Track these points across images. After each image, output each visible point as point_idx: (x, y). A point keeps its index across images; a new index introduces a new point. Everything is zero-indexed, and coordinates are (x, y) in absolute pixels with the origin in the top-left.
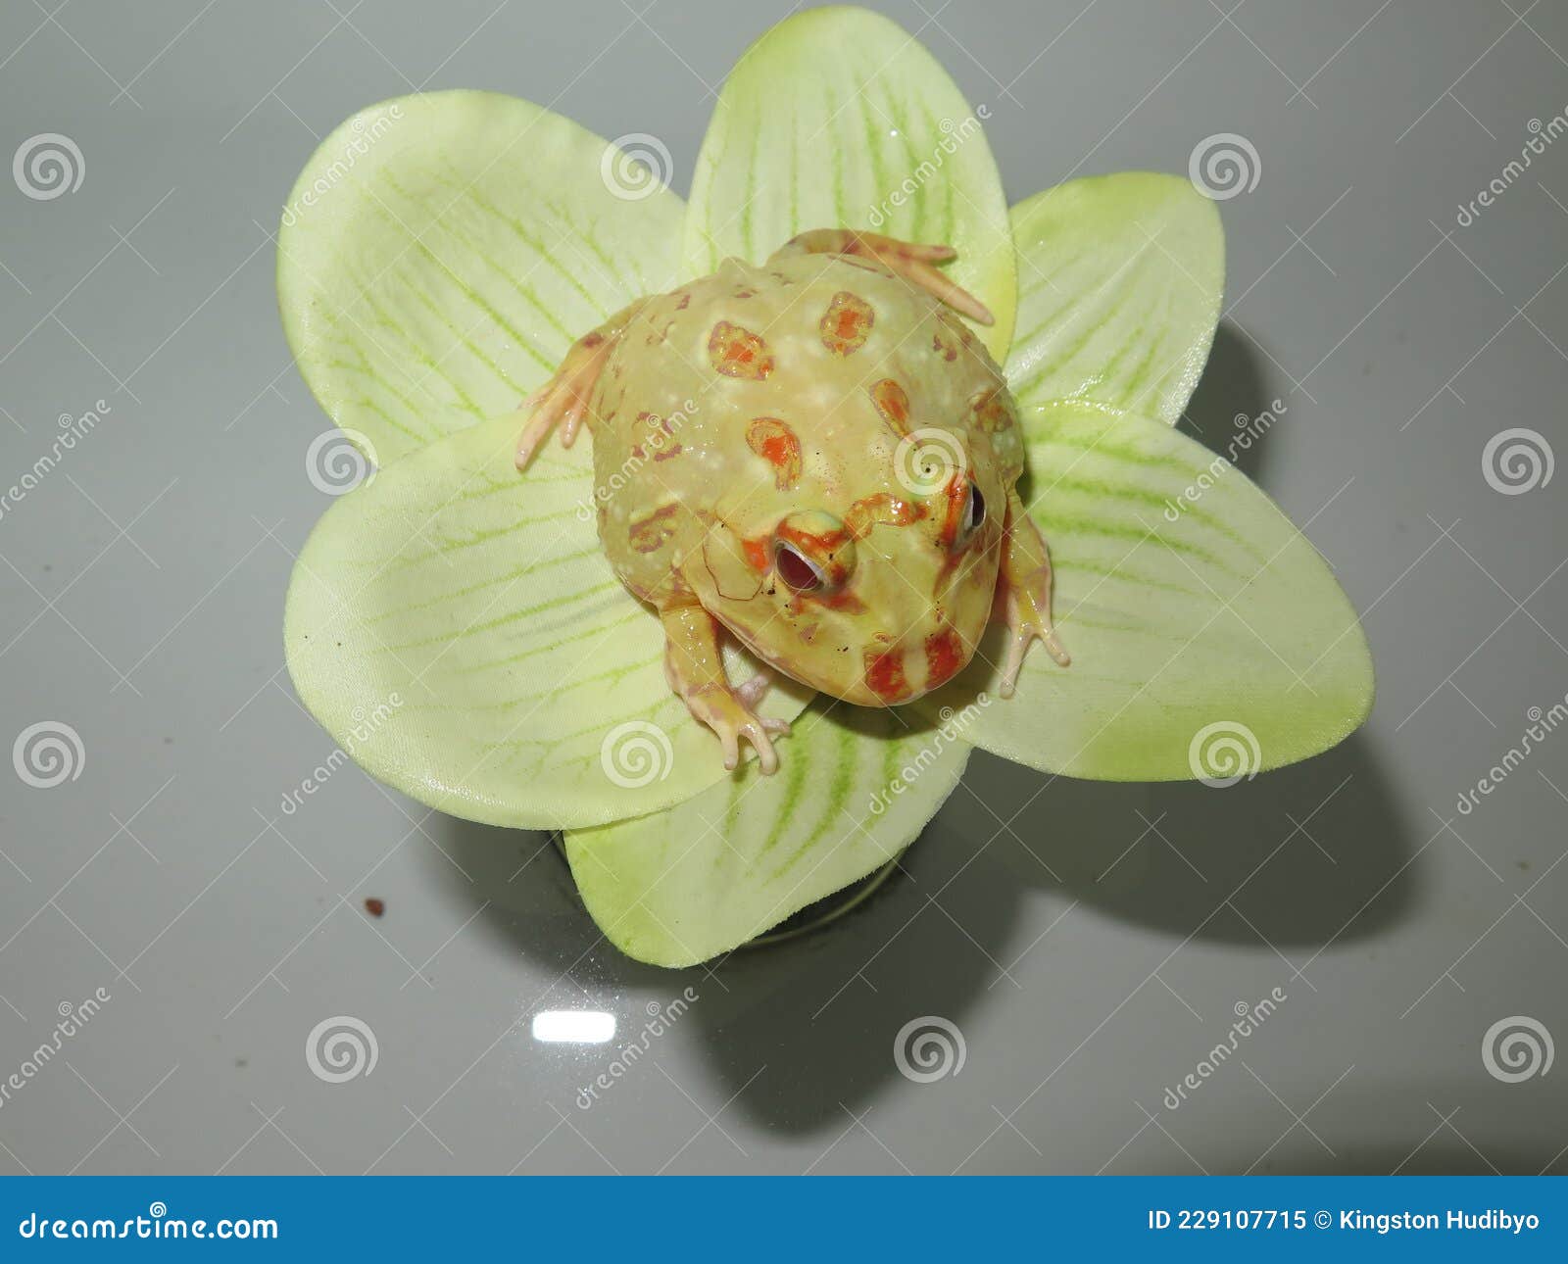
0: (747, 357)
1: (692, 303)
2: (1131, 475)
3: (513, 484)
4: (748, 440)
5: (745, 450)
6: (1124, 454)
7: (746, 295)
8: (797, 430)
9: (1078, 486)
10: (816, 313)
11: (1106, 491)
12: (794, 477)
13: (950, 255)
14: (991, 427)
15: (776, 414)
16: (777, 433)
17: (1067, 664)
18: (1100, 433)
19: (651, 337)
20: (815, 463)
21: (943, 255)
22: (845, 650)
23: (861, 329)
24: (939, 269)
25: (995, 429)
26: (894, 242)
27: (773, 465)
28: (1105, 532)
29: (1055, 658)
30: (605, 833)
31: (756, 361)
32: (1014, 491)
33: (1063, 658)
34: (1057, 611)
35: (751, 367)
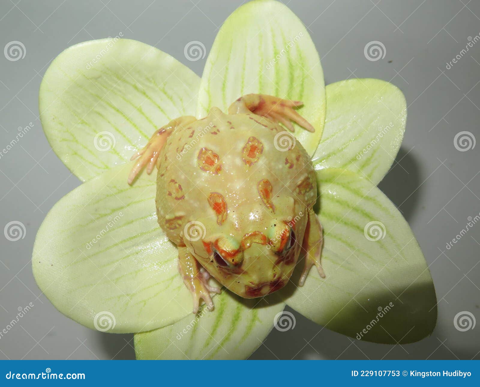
0: (212, 163)
1: (195, 134)
2: (358, 201)
3: (127, 189)
4: (208, 200)
5: (208, 205)
6: (356, 192)
7: (215, 133)
8: (227, 200)
9: (338, 201)
10: (241, 145)
11: (348, 206)
12: (224, 221)
13: (301, 104)
14: (304, 191)
15: (220, 191)
16: (220, 201)
17: (324, 277)
18: (348, 183)
19: (178, 148)
20: (232, 216)
21: (299, 105)
22: (238, 283)
23: (257, 154)
24: (296, 111)
25: (306, 192)
26: (279, 99)
27: (217, 214)
28: (346, 223)
29: (320, 275)
30: (148, 334)
31: (215, 165)
32: (312, 210)
33: (323, 276)
34: (324, 254)
35: (213, 168)
